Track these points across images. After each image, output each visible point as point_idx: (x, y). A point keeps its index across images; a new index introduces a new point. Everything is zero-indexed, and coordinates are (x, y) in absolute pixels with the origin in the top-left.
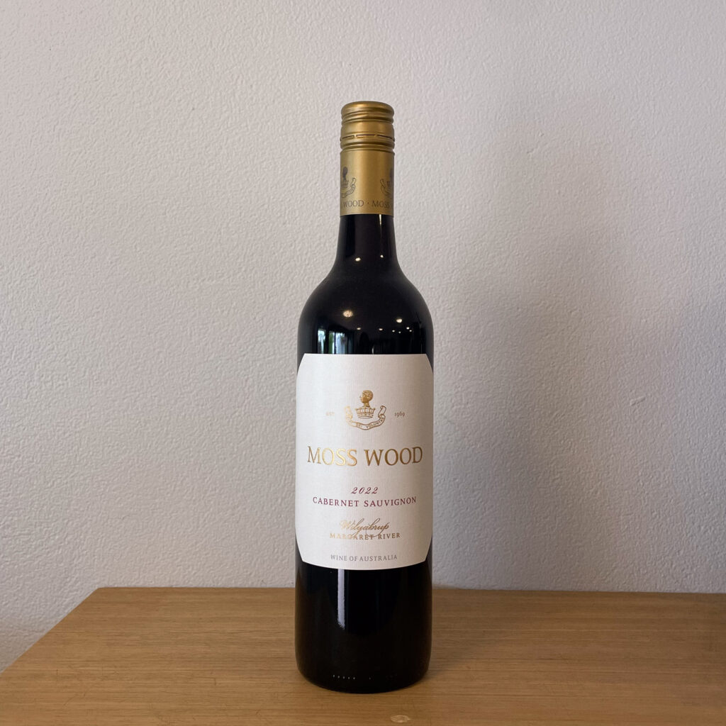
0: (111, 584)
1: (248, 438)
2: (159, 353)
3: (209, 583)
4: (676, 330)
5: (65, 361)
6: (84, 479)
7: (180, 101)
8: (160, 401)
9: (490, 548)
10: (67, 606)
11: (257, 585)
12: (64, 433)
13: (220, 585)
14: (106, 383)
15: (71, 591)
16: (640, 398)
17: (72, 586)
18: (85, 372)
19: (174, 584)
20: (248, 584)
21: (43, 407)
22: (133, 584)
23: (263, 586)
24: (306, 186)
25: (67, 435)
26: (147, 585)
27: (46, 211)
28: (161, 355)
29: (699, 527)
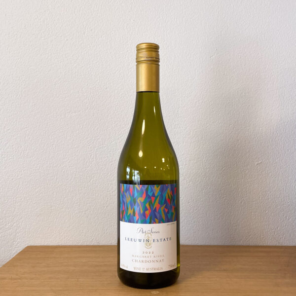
0: (33, 244)
1: (91, 181)
2: (53, 144)
3: (75, 244)
4: (275, 133)
5: (13, 148)
6: (21, 199)
7: (61, 36)
8: (53, 165)
9: (196, 227)
10: (14, 253)
11: (96, 244)
12: (13, 179)
13: (80, 244)
14: (30, 158)
15: (15, 248)
16: (260, 162)
17: (16, 245)
18: (21, 153)
19: (60, 244)
20: (92, 244)
21: (3, 168)
22: (42, 244)
23: (99, 244)
24: (115, 73)
25: (14, 180)
26: (48, 245)
27: (4, 84)
28: (54, 145)
29: (286, 217)
